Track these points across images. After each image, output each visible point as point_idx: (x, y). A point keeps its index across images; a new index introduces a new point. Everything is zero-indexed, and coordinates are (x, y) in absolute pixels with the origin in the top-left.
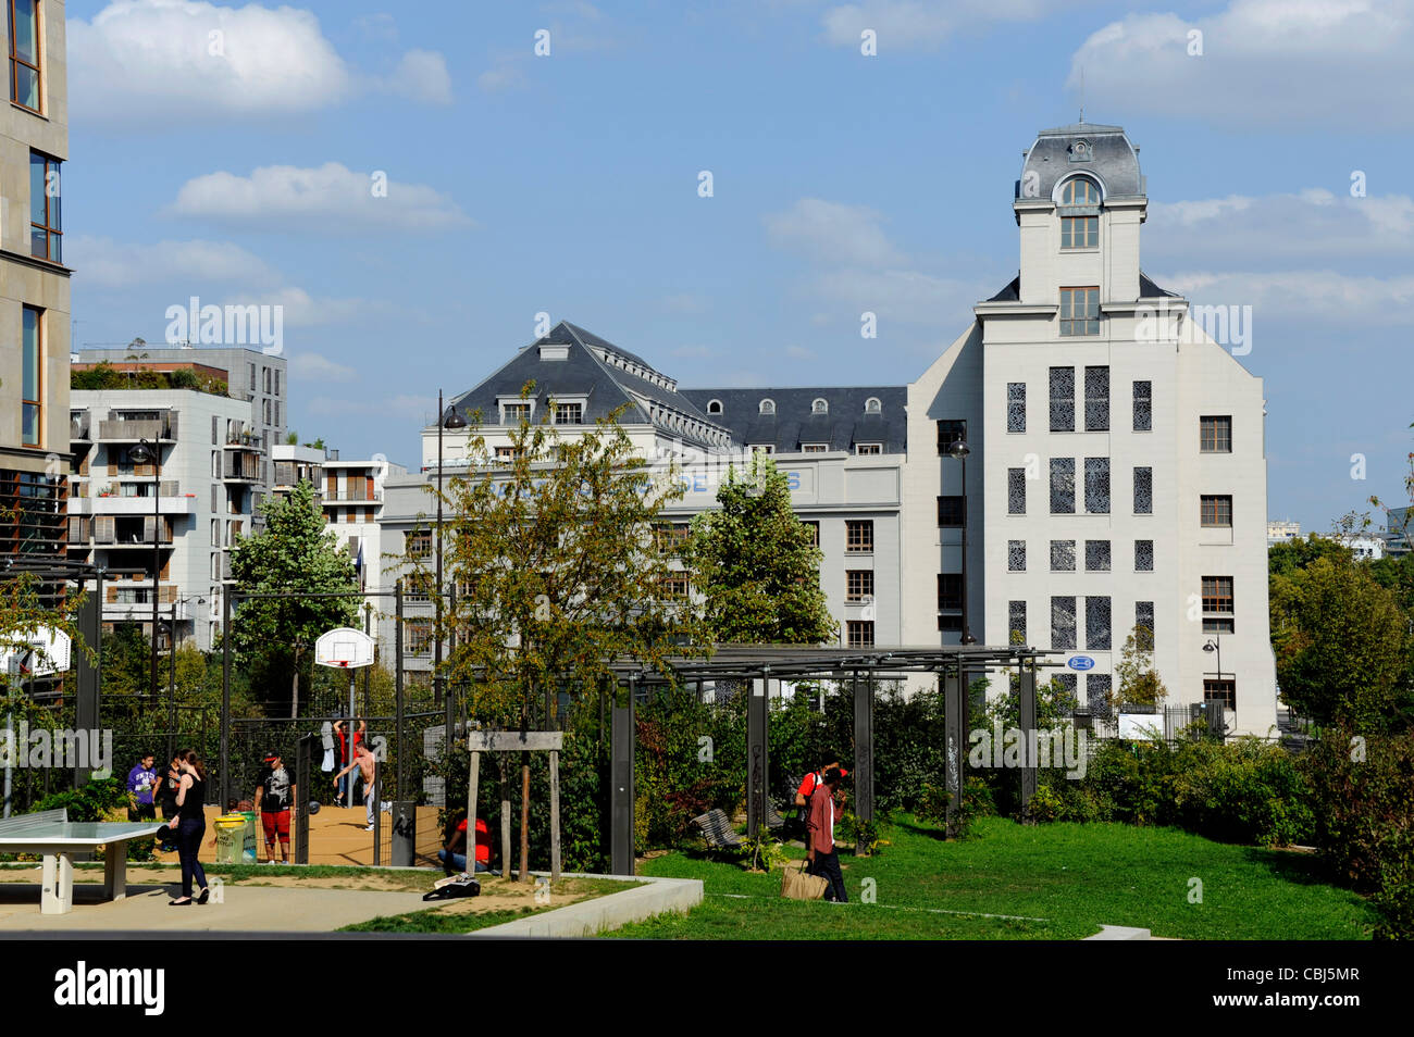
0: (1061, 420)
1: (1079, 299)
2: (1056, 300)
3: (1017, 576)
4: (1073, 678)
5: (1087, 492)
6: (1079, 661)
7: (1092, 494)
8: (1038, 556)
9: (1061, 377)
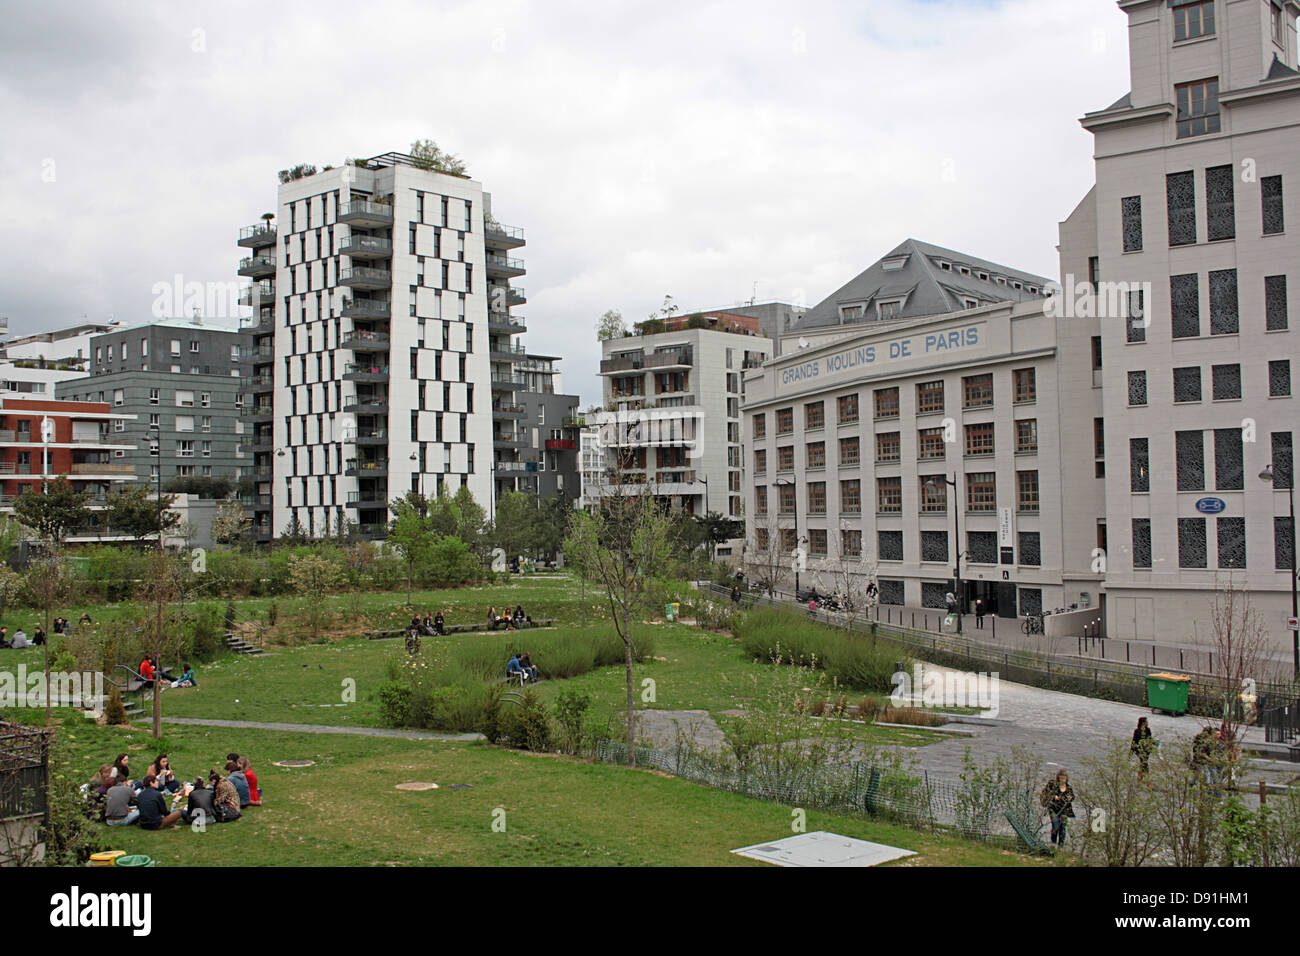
0: (1181, 234)
1: (1197, 96)
2: (1173, 99)
3: (1138, 411)
4: (1202, 521)
5: (1213, 309)
6: (1208, 503)
7: (1219, 312)
8: (1161, 386)
9: (1179, 185)
